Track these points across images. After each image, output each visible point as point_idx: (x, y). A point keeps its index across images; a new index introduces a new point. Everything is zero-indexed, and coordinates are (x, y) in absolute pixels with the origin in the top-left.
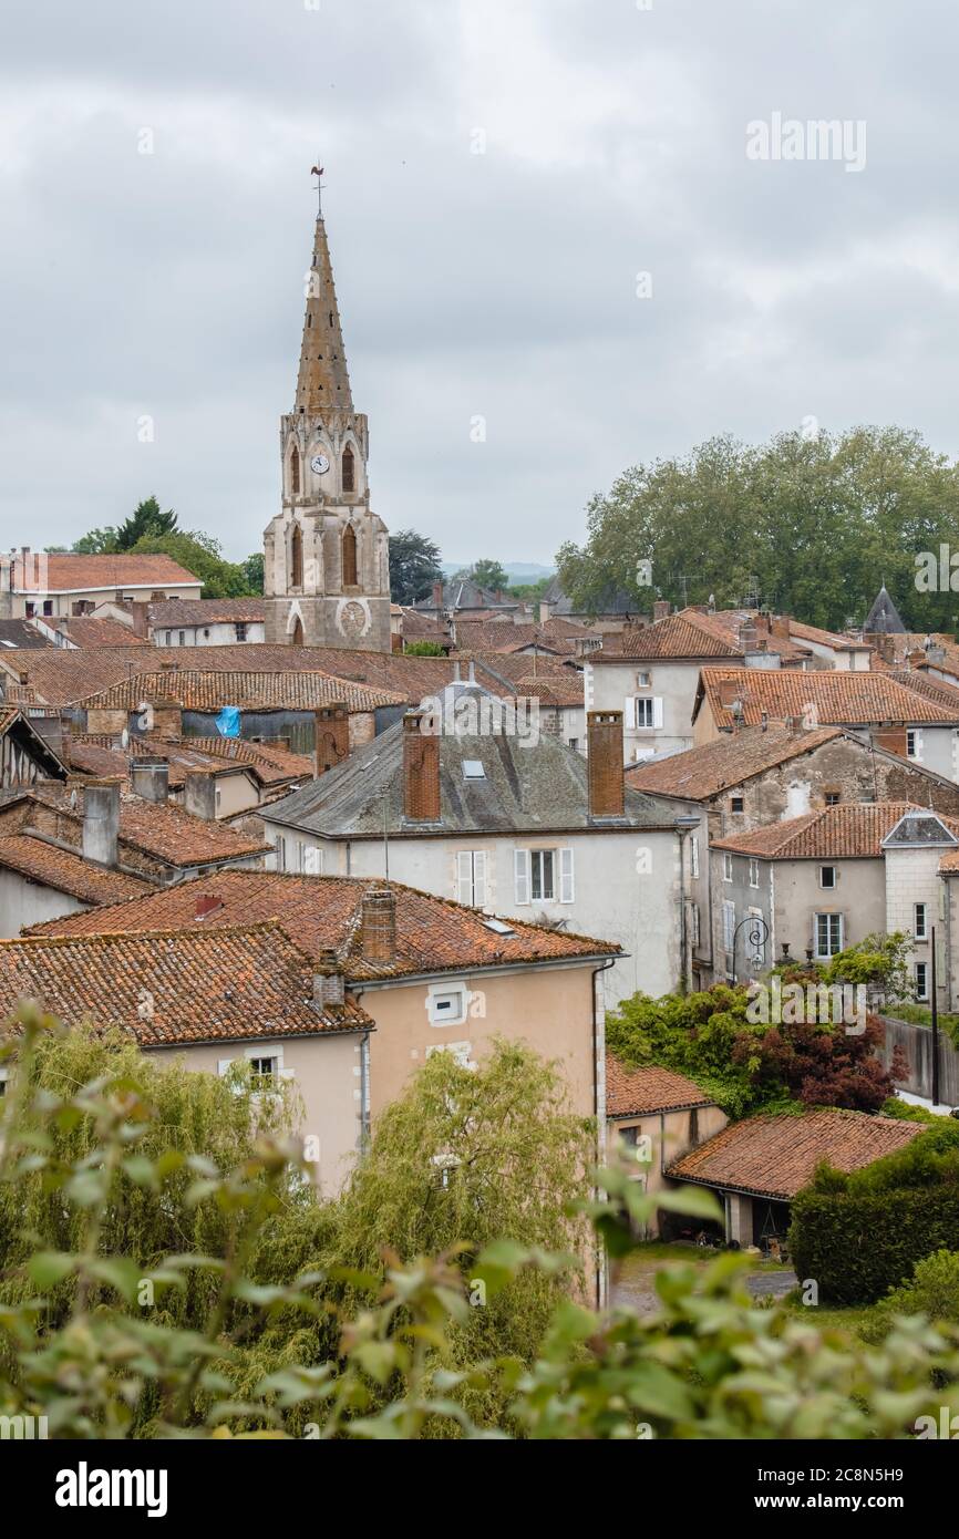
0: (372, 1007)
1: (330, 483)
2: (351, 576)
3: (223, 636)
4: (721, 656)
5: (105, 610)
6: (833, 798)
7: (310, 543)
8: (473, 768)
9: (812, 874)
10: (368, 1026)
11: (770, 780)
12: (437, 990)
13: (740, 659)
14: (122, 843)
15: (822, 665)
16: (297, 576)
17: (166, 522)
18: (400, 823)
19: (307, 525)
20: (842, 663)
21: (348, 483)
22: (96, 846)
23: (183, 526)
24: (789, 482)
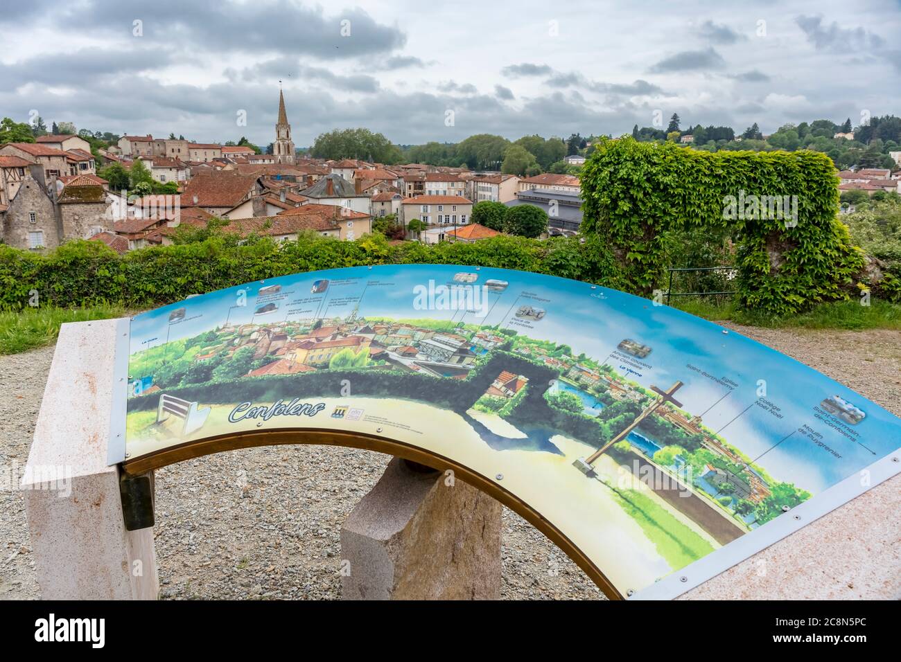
0: (340, 225)
1: (285, 136)
2: (289, 152)
3: (260, 162)
4: (354, 167)
5: (240, 156)
6: (381, 192)
7: (282, 147)
8: (337, 187)
9: (380, 204)
10: (341, 228)
11: (371, 188)
12: (349, 222)
13: (357, 168)
14: (287, 199)
15: (368, 169)
16: (279, 152)
17: (246, 141)
18: (327, 196)
19: (281, 143)
20: (371, 169)
21: (288, 137)
22: (282, 200)
23: (249, 142)
24: (348, 136)
